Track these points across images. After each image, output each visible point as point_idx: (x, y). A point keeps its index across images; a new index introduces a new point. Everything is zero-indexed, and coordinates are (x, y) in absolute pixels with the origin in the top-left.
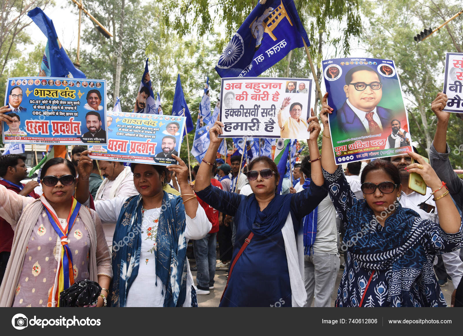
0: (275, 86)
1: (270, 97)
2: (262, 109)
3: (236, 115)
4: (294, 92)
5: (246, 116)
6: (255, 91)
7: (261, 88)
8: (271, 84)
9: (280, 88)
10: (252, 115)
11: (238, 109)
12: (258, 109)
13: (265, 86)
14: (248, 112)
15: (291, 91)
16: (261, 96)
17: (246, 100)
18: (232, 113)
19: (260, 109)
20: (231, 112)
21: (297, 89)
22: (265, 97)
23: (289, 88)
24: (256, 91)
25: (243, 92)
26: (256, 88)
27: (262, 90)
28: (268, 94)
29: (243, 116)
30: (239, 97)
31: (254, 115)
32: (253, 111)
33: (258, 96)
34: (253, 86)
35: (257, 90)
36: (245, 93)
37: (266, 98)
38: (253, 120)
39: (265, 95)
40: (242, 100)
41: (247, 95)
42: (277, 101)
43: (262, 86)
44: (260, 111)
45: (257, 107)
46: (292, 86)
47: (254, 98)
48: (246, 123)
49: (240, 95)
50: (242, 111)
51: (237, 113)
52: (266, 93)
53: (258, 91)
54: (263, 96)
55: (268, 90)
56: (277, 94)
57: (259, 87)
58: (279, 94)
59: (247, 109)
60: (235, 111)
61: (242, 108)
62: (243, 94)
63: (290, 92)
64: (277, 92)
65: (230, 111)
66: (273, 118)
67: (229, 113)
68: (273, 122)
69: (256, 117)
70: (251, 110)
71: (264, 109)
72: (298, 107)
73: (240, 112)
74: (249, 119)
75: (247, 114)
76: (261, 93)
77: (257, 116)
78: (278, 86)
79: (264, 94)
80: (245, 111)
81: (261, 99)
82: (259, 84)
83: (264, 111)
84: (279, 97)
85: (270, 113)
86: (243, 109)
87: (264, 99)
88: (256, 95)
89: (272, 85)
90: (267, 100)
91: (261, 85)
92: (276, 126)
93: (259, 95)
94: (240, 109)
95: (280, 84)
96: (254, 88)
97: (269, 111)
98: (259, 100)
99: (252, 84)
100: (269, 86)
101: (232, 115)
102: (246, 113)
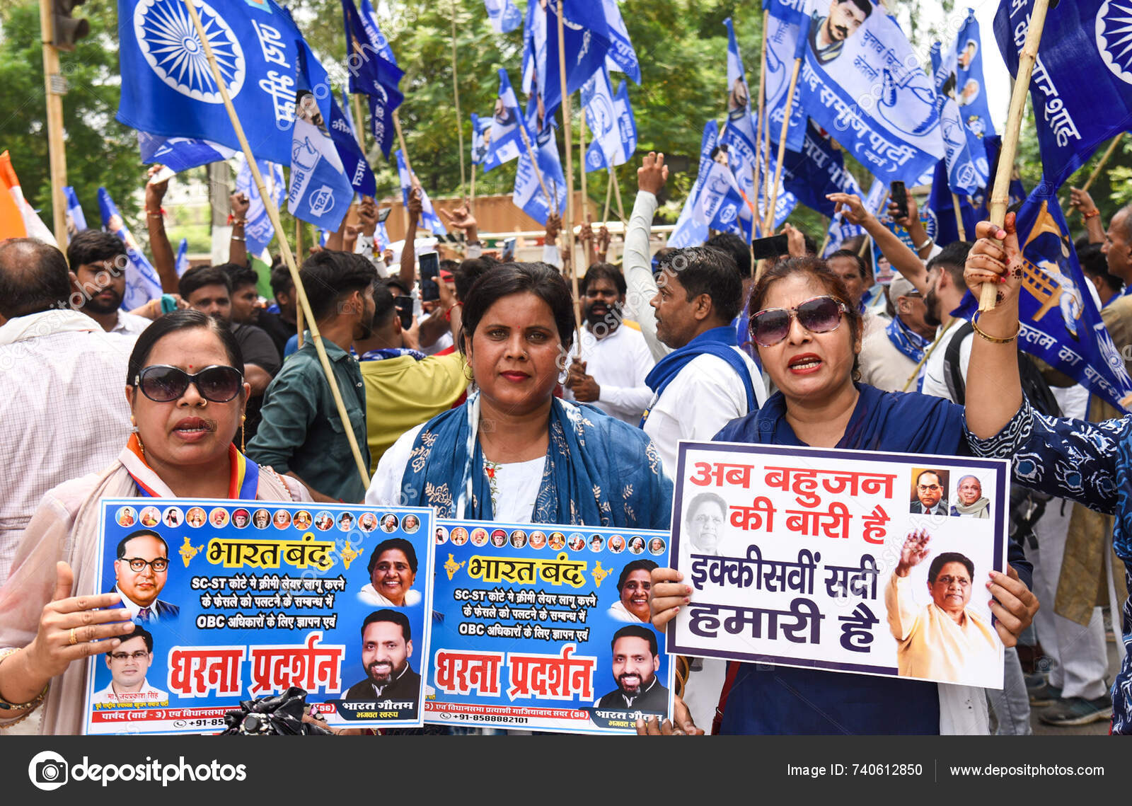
0: (871, 486)
1: (857, 526)
2: (827, 568)
3: (732, 581)
4: (943, 511)
5: (773, 589)
6: (798, 500)
7: (820, 491)
8: (855, 476)
9: (889, 494)
10: (793, 587)
11: (741, 561)
12: (812, 567)
13: (835, 484)
14: (777, 575)
15: (929, 507)
16: (822, 519)
17: (769, 529)
18: (717, 572)
19: (820, 566)
20: (714, 566)
21: (953, 500)
22: (835, 525)
23: (921, 494)
24: (803, 498)
25: (757, 500)
26: (803, 487)
27: (827, 498)
28: (847, 516)
29: (759, 587)
30: (744, 518)
31: (801, 586)
32: (794, 573)
33: (811, 518)
34: (792, 481)
35: (809, 495)
36: (762, 505)
37: (839, 529)
38: (795, 603)
39: (836, 517)
40: (755, 527)
41: (771, 511)
42: (881, 542)
43: (826, 483)
44: (821, 575)
45: (808, 560)
46: (933, 487)
47: (797, 523)
48: (773, 615)
49: (746, 509)
50: (754, 567)
51: (735, 574)
52: (838, 511)
53: (812, 501)
54: (830, 520)
55: (844, 497)
56: (880, 517)
57: (814, 485)
58: (885, 518)
59: (773, 564)
60: (728, 564)
61: (754, 556)
62: (756, 507)
63: (928, 512)
64: (878, 507)
65: (710, 562)
66: (868, 602)
67: (707, 569)
68: (871, 620)
69: (806, 595)
70: (789, 570)
71: (835, 569)
72: (957, 570)
73: (749, 570)
74: (781, 600)
75: (774, 582)
76: (823, 508)
77: (811, 592)
78: (883, 486)
79: (831, 513)
80: (767, 569)
81: (821, 529)
82: (813, 473)
83: (835, 576)
84: (887, 526)
85: (859, 584)
86: (760, 562)
87: (832, 531)
88: (806, 515)
89: (861, 479)
90: (845, 535)
91: (819, 479)
92: (880, 631)
93: (816, 516)
94: (749, 560)
95: (889, 479)
96: (796, 488)
97: (856, 578)
98: (815, 533)
99: (786, 471)
100: (849, 484)
101: (719, 580)
102: (769, 577)
